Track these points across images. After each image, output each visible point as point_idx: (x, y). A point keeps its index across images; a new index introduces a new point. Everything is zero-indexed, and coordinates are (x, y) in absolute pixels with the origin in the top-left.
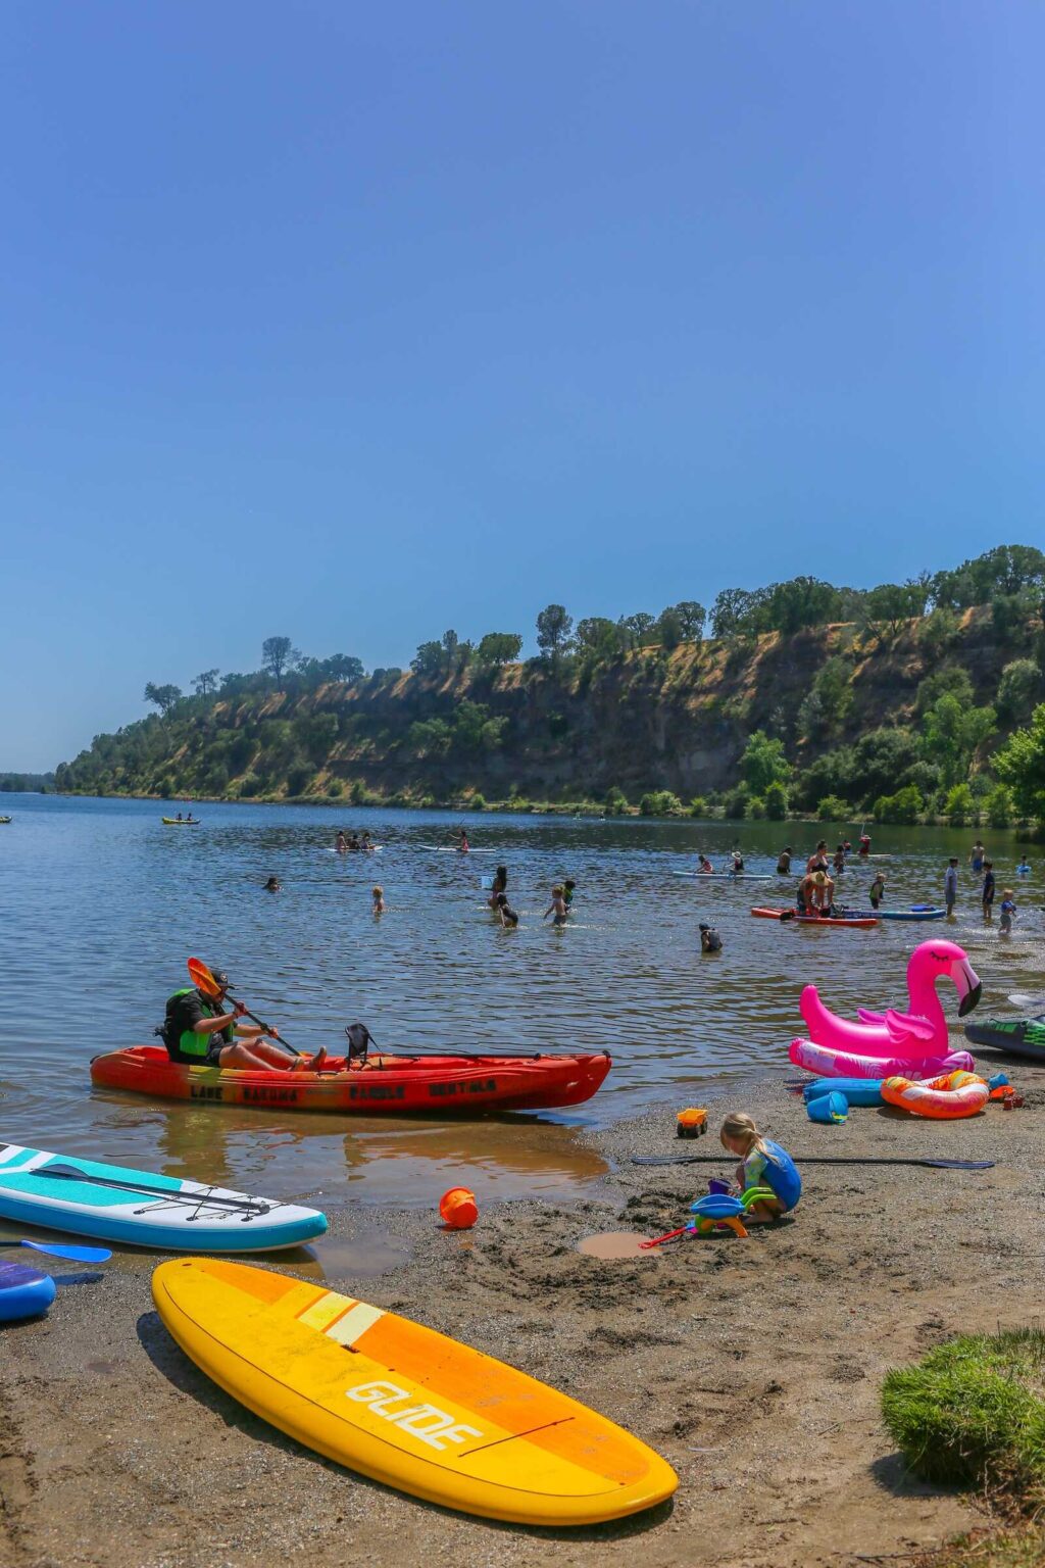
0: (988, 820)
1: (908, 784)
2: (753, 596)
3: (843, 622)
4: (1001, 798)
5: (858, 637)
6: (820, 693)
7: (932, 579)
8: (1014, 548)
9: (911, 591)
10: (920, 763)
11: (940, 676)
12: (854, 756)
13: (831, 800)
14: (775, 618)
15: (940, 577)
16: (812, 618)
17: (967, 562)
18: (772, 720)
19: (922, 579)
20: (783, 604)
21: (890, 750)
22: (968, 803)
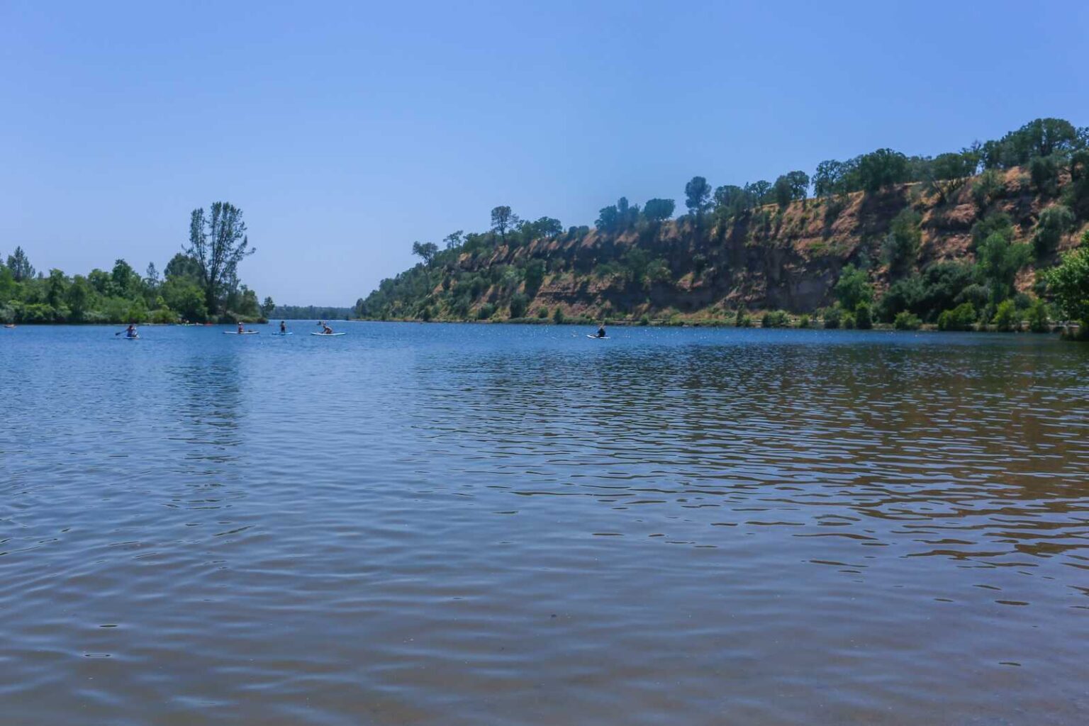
0: (1029, 327)
1: (965, 300)
2: (844, 165)
3: (913, 182)
4: (1040, 310)
5: (925, 192)
6: (896, 235)
7: (982, 147)
8: (1048, 121)
9: (966, 156)
10: (974, 285)
11: (989, 219)
12: (923, 281)
13: (905, 314)
14: (862, 181)
15: (989, 144)
16: (888, 181)
17: (1010, 133)
18: (860, 255)
19: (974, 147)
20: (867, 170)
21: (951, 275)
22: (1014, 314)
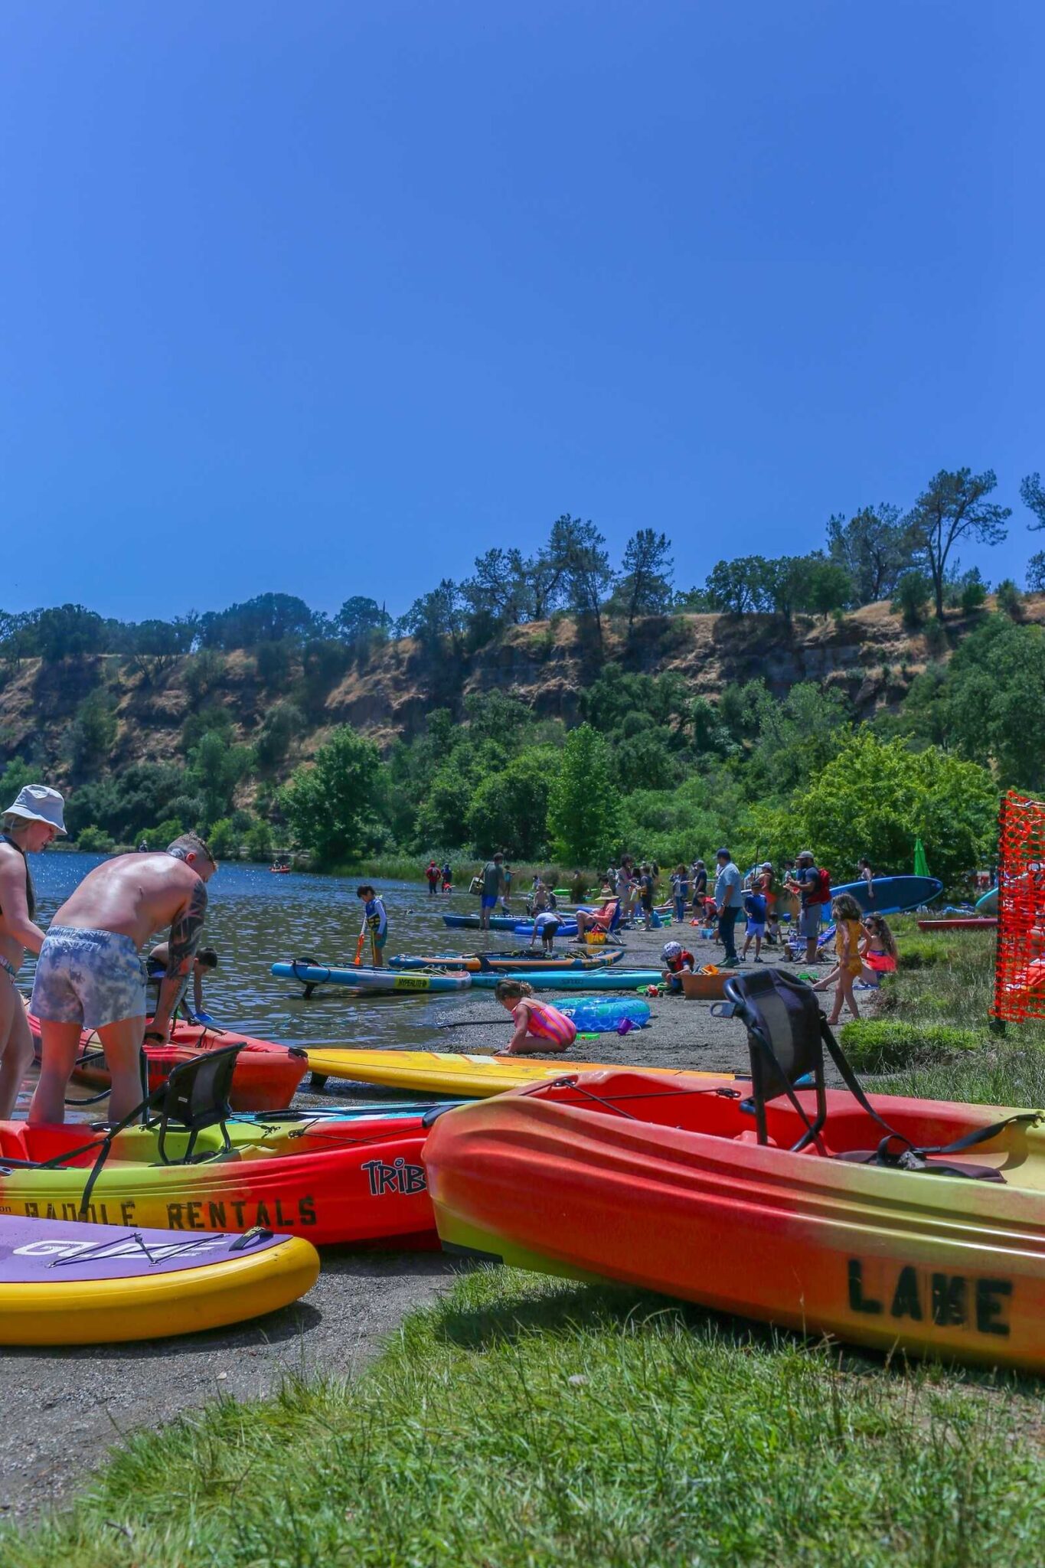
0: (249, 855)
1: (170, 817)
2: (16, 620)
3: (109, 653)
4: (262, 833)
5: (124, 669)
6: (82, 722)
7: (200, 618)
8: (281, 596)
9: (180, 627)
10: (182, 798)
11: (204, 713)
12: (117, 787)
13: (92, 830)
14: (41, 644)
15: (209, 616)
16: (76, 649)
17: (235, 605)
18: (32, 747)
19: (190, 617)
20: (48, 631)
21: (154, 782)
22: (232, 837)
